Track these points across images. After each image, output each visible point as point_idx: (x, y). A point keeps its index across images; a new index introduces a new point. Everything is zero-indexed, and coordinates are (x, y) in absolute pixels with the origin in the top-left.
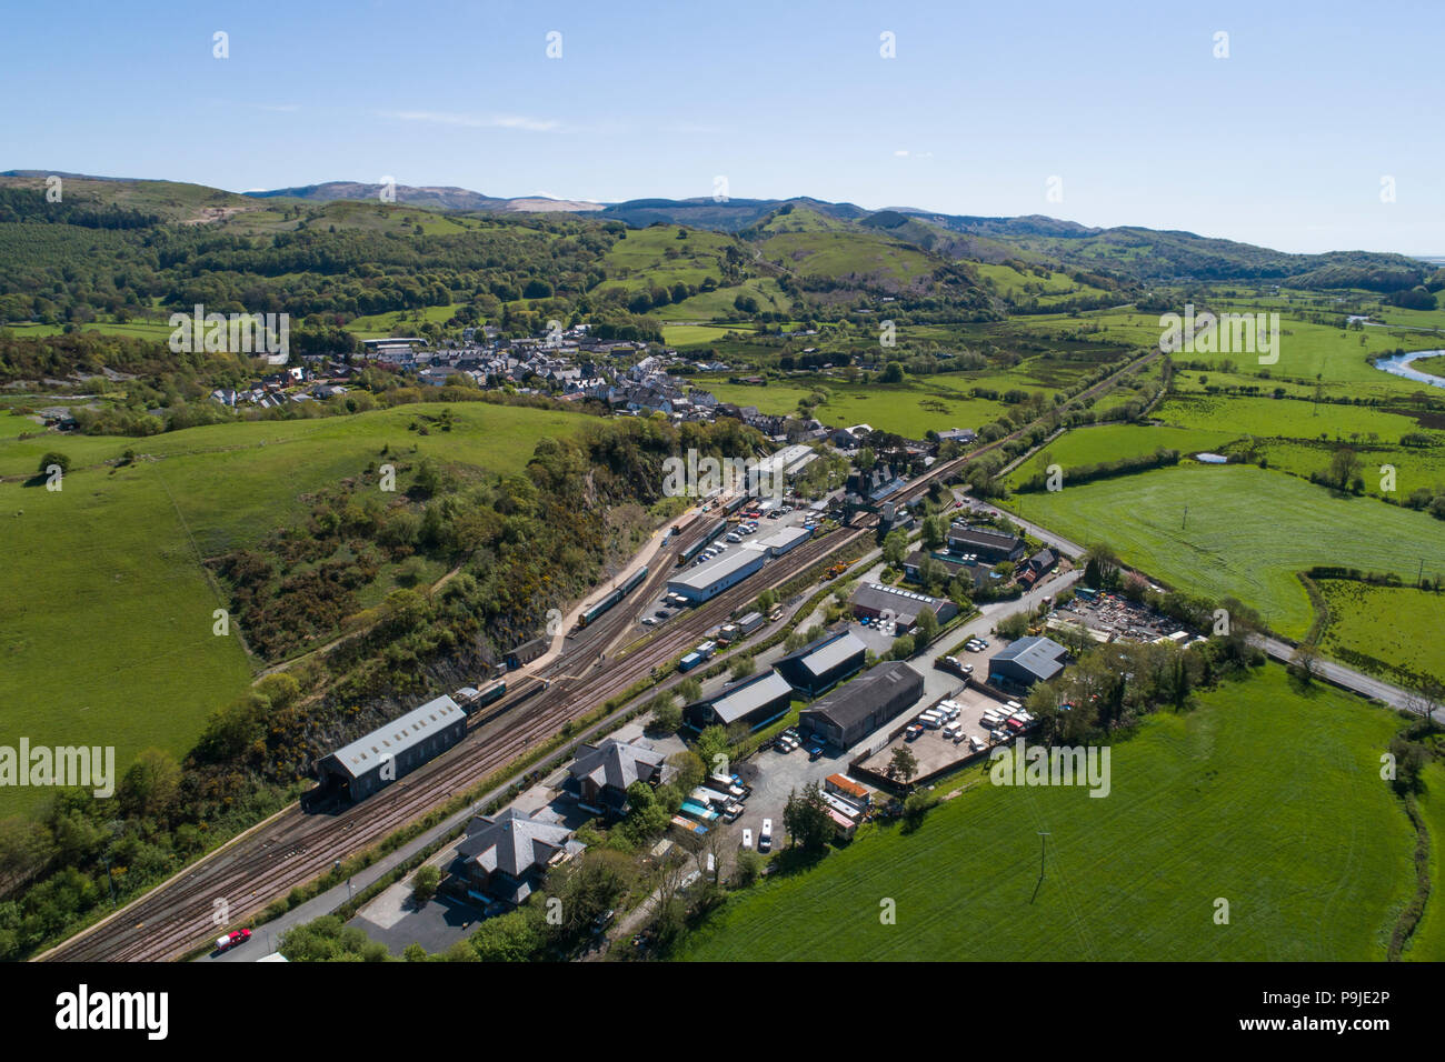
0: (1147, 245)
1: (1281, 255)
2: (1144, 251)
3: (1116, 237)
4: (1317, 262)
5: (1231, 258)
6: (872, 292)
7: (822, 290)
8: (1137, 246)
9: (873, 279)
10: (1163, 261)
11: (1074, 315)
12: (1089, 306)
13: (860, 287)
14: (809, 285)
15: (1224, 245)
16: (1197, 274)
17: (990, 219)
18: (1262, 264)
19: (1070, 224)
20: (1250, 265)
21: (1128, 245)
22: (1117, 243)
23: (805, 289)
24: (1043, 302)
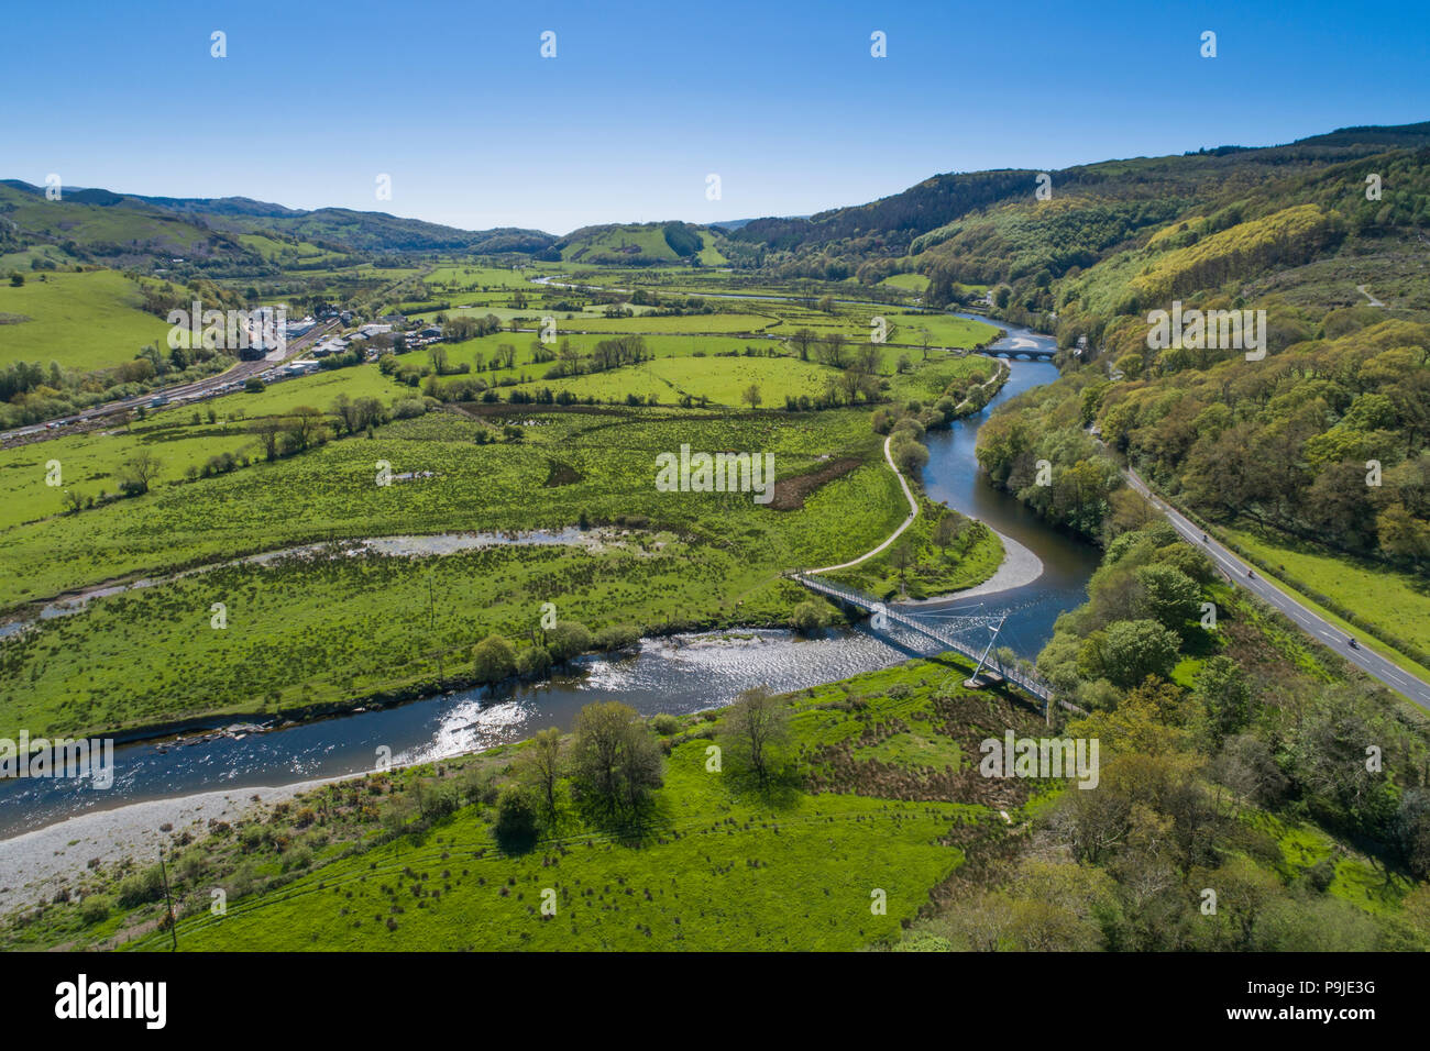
0: (356, 223)
1: (460, 232)
2: (354, 229)
3: (324, 217)
4: (487, 235)
5: (425, 234)
6: (159, 255)
7: (109, 254)
8: (347, 224)
9: (155, 245)
10: (371, 236)
11: (332, 270)
12: (341, 264)
13: (147, 251)
14: (95, 250)
15: (416, 223)
16: (401, 247)
17: (191, 200)
18: (448, 238)
19: (273, 205)
20: (439, 239)
21: (338, 223)
22: (328, 222)
23: (96, 254)
24: (302, 262)
